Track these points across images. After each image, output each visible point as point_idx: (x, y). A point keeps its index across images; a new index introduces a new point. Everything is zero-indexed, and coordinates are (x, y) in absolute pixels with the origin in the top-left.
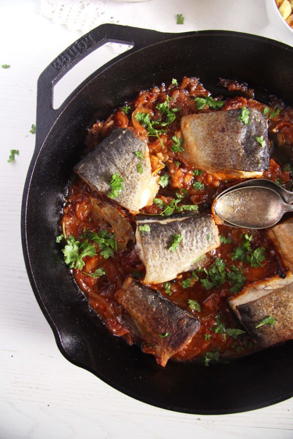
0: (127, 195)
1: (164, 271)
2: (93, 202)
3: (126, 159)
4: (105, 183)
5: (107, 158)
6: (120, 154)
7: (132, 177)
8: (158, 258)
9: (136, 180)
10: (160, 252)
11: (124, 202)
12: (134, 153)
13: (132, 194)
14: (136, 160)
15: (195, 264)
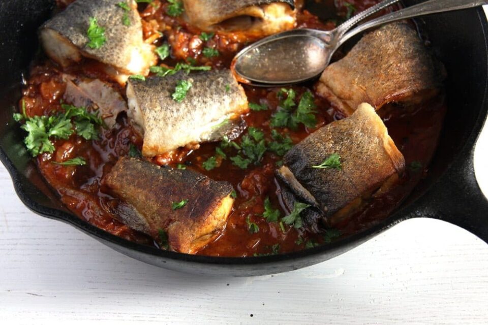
0: (112, 48)
1: (170, 127)
2: (65, 79)
3: (107, 12)
4: (81, 35)
5: (83, 12)
6: (99, 6)
7: (117, 30)
8: (159, 108)
9: (122, 33)
10: (160, 101)
11: (108, 56)
12: (117, 6)
13: (118, 47)
14: (121, 12)
15: (217, 132)
